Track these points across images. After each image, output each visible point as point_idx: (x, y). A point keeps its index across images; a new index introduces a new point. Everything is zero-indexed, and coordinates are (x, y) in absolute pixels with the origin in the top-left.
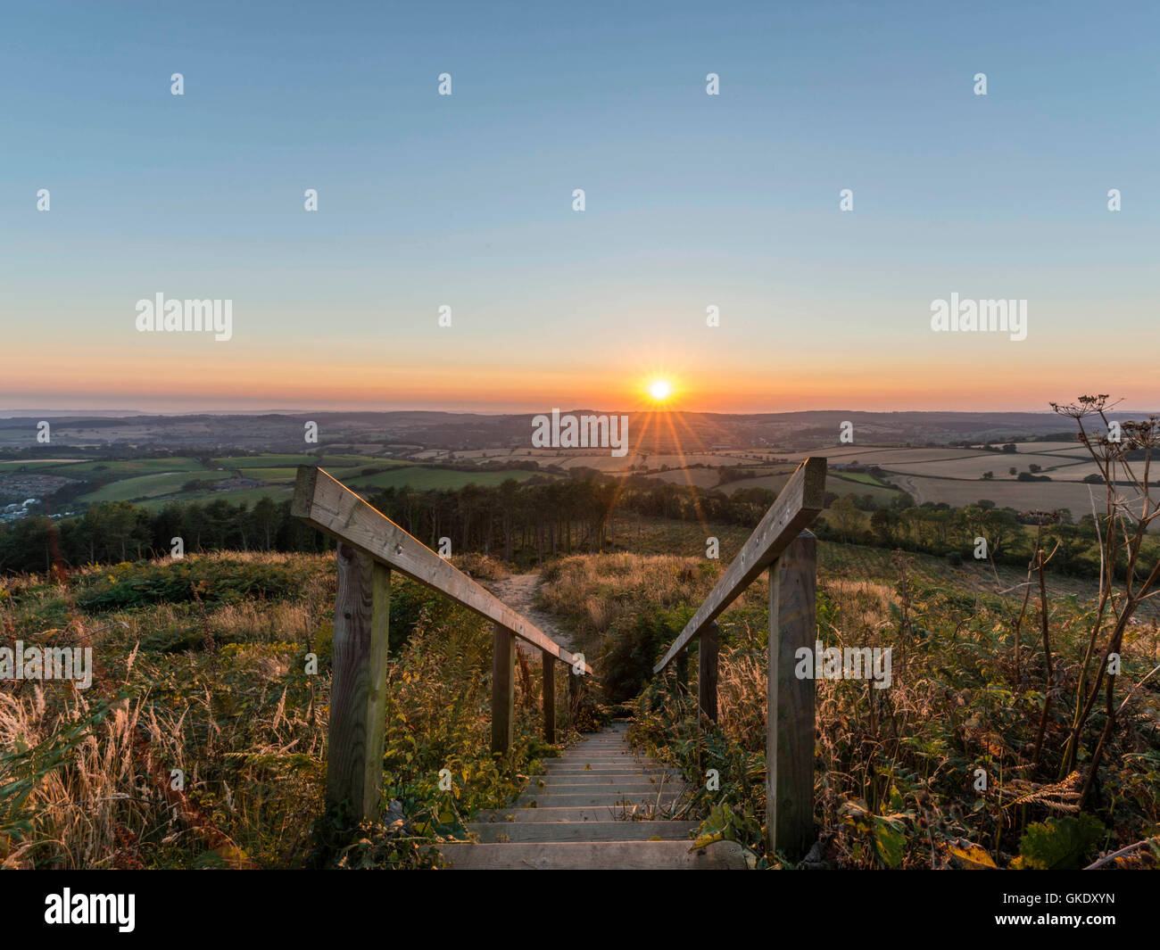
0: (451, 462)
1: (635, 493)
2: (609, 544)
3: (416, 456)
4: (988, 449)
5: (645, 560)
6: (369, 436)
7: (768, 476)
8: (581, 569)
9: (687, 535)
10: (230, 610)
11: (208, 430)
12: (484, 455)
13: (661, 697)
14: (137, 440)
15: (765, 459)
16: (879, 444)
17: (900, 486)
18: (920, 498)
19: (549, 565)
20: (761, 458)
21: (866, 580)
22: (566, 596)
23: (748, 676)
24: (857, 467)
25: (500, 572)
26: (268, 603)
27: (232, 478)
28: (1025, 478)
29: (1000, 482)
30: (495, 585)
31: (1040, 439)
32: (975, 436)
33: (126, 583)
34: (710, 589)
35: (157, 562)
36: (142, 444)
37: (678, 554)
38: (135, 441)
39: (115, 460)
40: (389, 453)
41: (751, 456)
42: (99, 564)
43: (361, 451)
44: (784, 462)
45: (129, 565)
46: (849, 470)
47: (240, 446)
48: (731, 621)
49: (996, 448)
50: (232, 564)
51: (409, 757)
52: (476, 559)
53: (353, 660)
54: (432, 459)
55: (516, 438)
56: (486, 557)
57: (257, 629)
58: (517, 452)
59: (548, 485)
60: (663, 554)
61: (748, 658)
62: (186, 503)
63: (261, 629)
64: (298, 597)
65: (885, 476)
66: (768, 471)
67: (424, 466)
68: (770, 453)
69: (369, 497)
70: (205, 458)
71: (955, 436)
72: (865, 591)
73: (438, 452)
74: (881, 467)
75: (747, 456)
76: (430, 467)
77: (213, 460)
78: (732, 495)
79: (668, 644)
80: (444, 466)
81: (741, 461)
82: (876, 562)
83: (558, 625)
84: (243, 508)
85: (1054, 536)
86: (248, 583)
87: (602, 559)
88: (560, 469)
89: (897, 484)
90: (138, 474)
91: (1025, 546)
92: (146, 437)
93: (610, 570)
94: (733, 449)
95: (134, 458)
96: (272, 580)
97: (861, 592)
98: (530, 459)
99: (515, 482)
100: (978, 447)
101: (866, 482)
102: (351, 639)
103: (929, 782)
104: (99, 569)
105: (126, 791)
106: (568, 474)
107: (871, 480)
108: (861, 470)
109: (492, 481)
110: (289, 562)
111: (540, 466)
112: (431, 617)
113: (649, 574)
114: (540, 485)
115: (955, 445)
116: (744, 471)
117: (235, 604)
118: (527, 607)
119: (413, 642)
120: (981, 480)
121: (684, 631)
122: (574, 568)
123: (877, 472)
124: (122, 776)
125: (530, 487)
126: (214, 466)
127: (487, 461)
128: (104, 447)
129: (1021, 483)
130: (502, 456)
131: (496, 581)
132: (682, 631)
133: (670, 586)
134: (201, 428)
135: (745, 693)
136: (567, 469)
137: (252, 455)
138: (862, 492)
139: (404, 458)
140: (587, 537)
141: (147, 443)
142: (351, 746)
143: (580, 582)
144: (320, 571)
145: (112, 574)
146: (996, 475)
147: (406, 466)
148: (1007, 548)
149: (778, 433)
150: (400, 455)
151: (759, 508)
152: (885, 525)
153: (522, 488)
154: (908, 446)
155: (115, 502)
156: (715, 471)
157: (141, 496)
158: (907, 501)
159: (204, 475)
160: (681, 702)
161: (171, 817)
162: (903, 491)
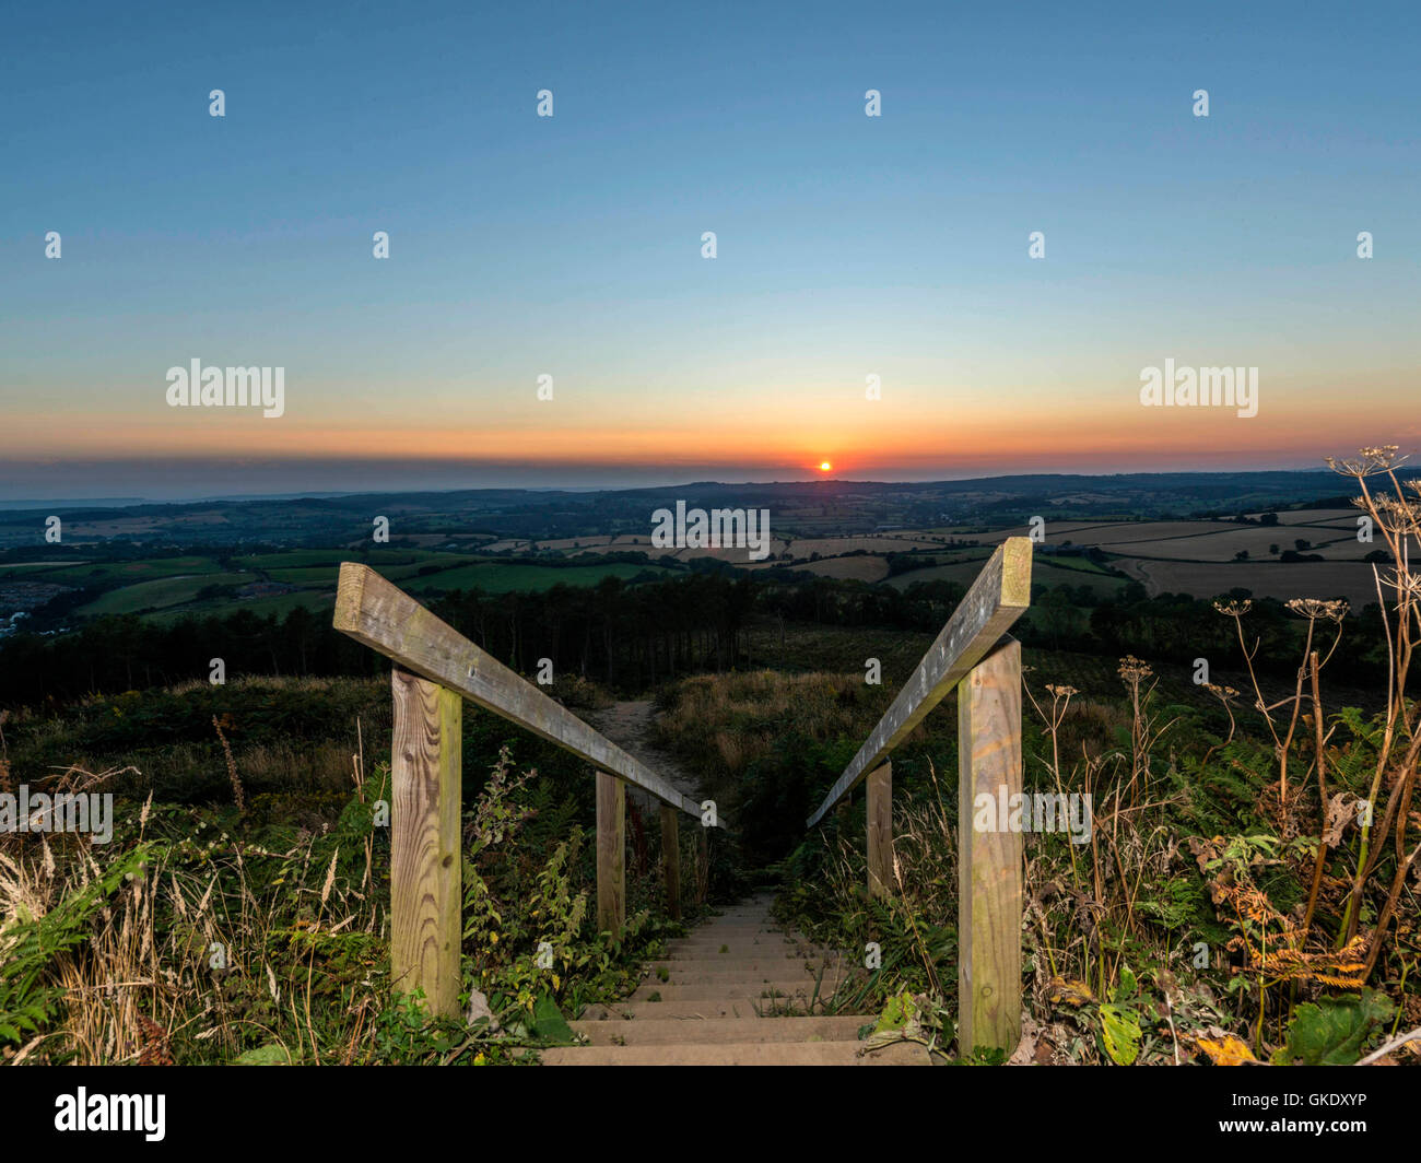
0: (533, 555)
1: (776, 590)
2: (745, 658)
3: (488, 548)
4: (1241, 520)
5: (792, 679)
6: (427, 524)
7: (952, 563)
8: (707, 692)
9: (846, 645)
10: (261, 752)
11: (227, 521)
12: (577, 545)
13: (816, 858)
14: (140, 535)
15: (948, 541)
16: (1100, 518)
17: (1127, 573)
18: (1154, 589)
19: (666, 688)
20: (943, 539)
21: (1086, 700)
22: (689, 728)
23: (931, 829)
24: (1071, 547)
25: (601, 698)
26: (308, 742)
27: (257, 581)
28: (1289, 557)
29: (1256, 565)
30: (596, 716)
31: (1308, 506)
32: (1224, 504)
33: (135, 717)
34: (881, 716)
35: (171, 690)
36: (147, 540)
37: (835, 670)
38: (139, 537)
39: (116, 561)
40: (454, 545)
41: (929, 537)
42: (102, 694)
43: (417, 543)
44: (974, 544)
45: (137, 694)
46: (1060, 554)
47: (265, 541)
48: (908, 758)
49: (1252, 519)
50: (261, 692)
51: (494, 938)
52: (570, 682)
53: (418, 814)
54: (508, 552)
55: (617, 522)
56: (582, 679)
57: (295, 775)
58: (620, 540)
59: (662, 583)
60: (816, 671)
61: (932, 805)
62: (204, 614)
63: (300, 775)
64: (344, 733)
65: (1107, 560)
66: (952, 558)
67: (499, 562)
68: (956, 533)
69: (429, 603)
70: (224, 556)
71: (1198, 505)
72: (1084, 713)
73: (517, 543)
74: (1102, 547)
75: (923, 538)
76: (508, 563)
77: (233, 558)
78: (906, 591)
79: (826, 790)
80: (526, 561)
81: (916, 545)
82: (1098, 675)
83: (678, 766)
84: (272, 619)
85: (1327, 633)
86: (281, 717)
87: (734, 679)
88: (678, 561)
89: (1123, 570)
90: (143, 579)
91: (1291, 647)
92: (152, 531)
93: (747, 693)
94: (904, 529)
95: (139, 559)
96: (312, 713)
97: (1078, 713)
98: (636, 549)
99: (617, 580)
100: (1228, 518)
101: (1082, 568)
102: (414, 788)
103: (1171, 957)
104: (101, 699)
105: (149, 975)
106: (688, 567)
107: (1089, 566)
108: (1077, 553)
109: (588, 579)
110: (331, 689)
111: (650, 558)
112: (514, 758)
113: (798, 697)
114: (651, 583)
115: (1198, 516)
116: (921, 558)
117: (267, 743)
118: (638, 744)
119: (493, 790)
120: (1233, 562)
121: (846, 771)
122: (699, 691)
123: (1096, 555)
124: (142, 958)
125: (638, 585)
126: (234, 567)
127: (580, 553)
128: (103, 545)
129: (1285, 565)
130: (599, 545)
131: (596, 710)
132: (842, 772)
133: (826, 713)
134: (217, 518)
135: (929, 851)
136: (686, 561)
137: (280, 551)
138: (1076, 581)
139: (472, 551)
140: (715, 649)
141: (151, 538)
142: (420, 924)
143: (706, 709)
144: (370, 700)
145: (118, 706)
146: (1252, 555)
147: (476, 562)
148: (1269, 651)
149: (965, 506)
150: (467, 547)
151: (942, 607)
152: (1109, 625)
153: (627, 588)
154: (1137, 519)
155: (118, 615)
156: (882, 559)
157: (148, 606)
158: (1136, 591)
159: (223, 577)
160: (844, 864)
161: (204, 1008)
162: (1132, 580)
